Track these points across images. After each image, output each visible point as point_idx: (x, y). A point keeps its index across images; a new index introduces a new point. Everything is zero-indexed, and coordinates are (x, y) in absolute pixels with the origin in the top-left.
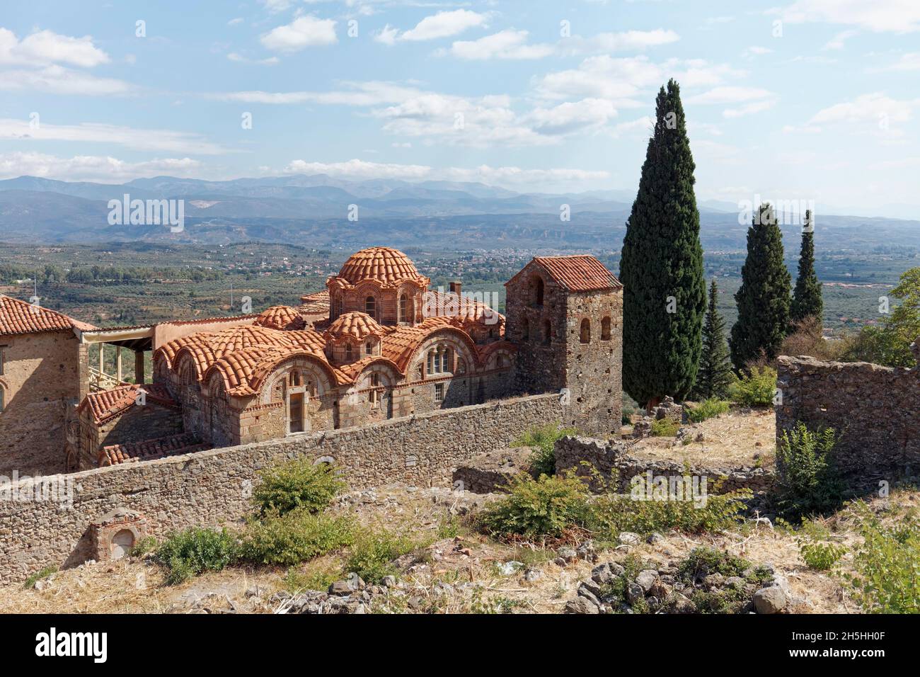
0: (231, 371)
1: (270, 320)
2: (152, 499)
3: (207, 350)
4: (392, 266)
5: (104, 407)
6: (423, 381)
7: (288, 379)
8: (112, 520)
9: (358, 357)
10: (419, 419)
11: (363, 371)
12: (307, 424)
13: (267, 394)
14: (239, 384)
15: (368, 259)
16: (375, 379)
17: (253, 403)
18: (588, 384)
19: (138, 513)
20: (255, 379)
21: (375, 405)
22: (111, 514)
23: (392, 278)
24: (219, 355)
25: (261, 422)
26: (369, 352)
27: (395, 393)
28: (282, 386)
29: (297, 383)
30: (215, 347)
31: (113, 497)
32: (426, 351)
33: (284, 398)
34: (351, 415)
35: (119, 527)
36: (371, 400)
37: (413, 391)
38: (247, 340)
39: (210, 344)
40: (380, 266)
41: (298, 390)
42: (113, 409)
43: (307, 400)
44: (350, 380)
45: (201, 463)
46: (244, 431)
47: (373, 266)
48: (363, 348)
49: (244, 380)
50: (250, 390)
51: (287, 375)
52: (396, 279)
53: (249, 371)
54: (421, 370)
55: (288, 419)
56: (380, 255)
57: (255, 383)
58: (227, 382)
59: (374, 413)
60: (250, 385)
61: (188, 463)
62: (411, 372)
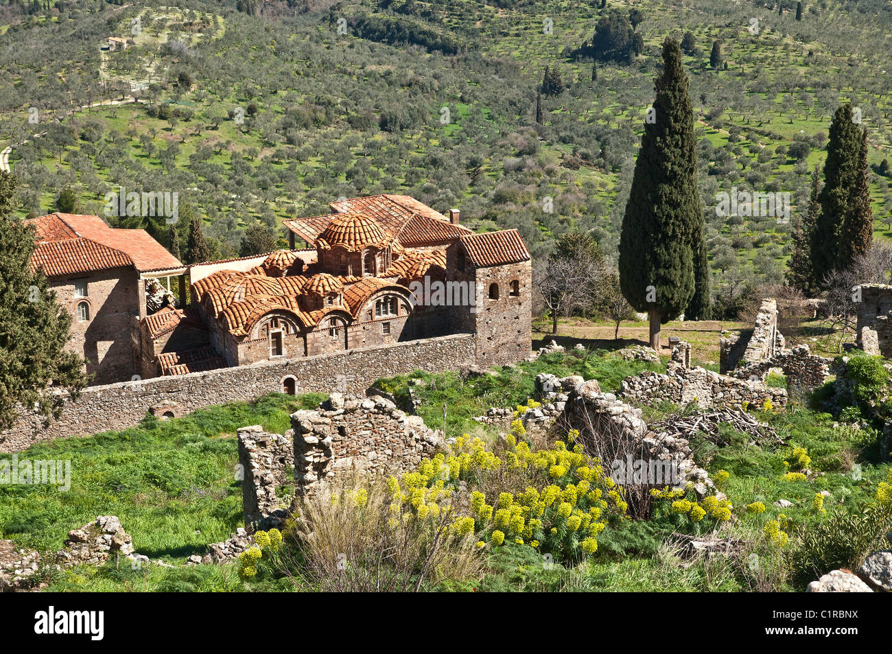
0: (233, 318)
1: (275, 262)
2: (183, 396)
3: (222, 296)
4: (359, 233)
5: (156, 326)
6: (372, 321)
7: (270, 323)
8: (161, 406)
9: (322, 306)
10: (356, 353)
11: (323, 317)
12: (284, 350)
13: (255, 333)
14: (238, 327)
15: (342, 227)
16: (333, 321)
17: (246, 339)
18: (497, 328)
19: (175, 403)
20: (247, 325)
21: (334, 338)
22: (162, 403)
23: (359, 242)
24: (229, 301)
25: (252, 350)
26: (331, 302)
27: (349, 330)
28: (267, 327)
29: (277, 326)
30: (227, 295)
31: (162, 395)
32: (375, 302)
33: (268, 334)
34: (316, 345)
35: (165, 410)
36: (331, 334)
37: (364, 328)
38: (248, 290)
39: (224, 292)
40: (350, 233)
41: (277, 330)
42: (162, 328)
43: (283, 336)
44: (314, 323)
45: (211, 377)
46: (241, 356)
47: (345, 233)
48: (326, 301)
49: (241, 325)
50: (244, 332)
51: (269, 321)
52: (362, 243)
53: (245, 319)
54: (371, 314)
55: (271, 348)
56: (352, 224)
57: (247, 327)
58: (230, 325)
59: (334, 343)
60: (244, 328)
61: (204, 377)
62: (362, 315)
